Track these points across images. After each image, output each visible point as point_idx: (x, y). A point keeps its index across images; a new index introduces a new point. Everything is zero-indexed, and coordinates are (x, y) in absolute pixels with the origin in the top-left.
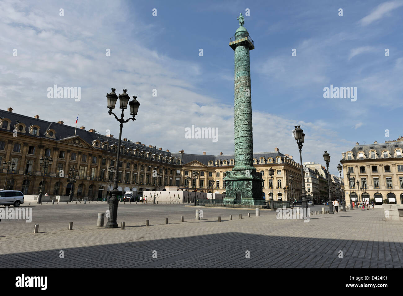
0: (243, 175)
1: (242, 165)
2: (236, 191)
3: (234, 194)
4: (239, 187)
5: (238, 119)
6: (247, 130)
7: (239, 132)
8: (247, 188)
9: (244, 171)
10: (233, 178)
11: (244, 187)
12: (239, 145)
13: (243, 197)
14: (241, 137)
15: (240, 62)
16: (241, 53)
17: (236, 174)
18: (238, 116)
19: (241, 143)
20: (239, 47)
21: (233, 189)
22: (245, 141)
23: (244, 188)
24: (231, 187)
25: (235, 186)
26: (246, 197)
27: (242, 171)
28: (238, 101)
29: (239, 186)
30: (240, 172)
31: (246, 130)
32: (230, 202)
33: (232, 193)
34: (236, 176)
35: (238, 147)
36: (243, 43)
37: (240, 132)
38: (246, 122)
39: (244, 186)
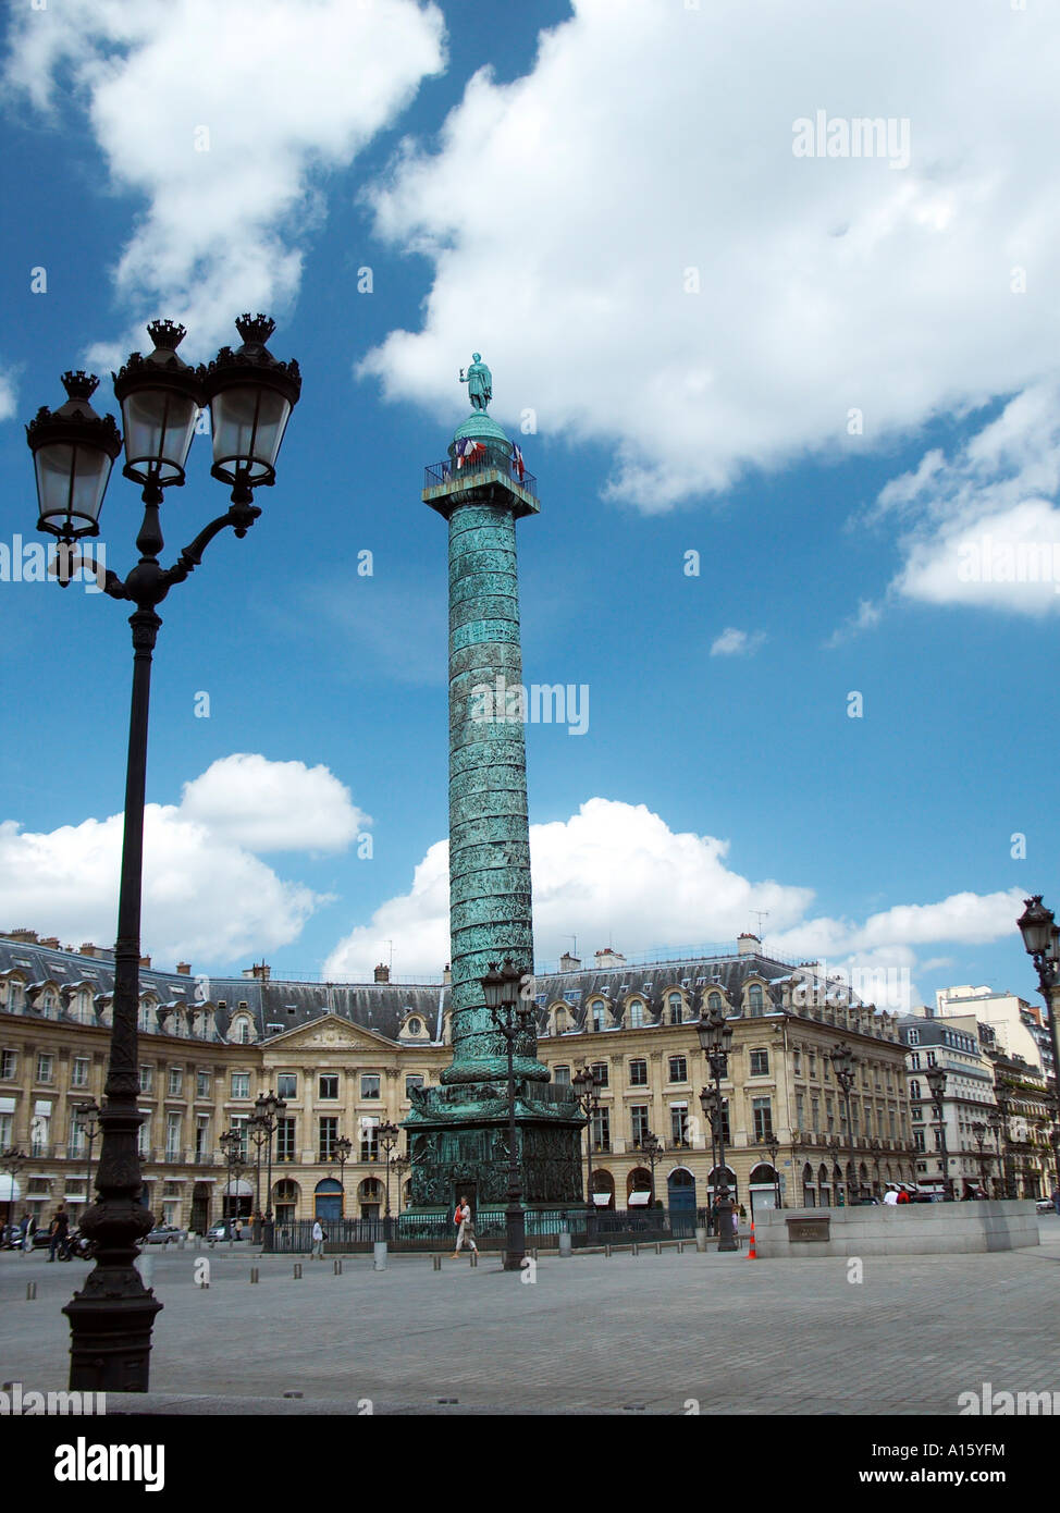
0: (481, 1104)
1: (482, 1057)
2: (452, 1176)
3: (447, 1191)
4: (468, 1158)
5: (462, 845)
6: (502, 896)
7: (467, 905)
8: (503, 1159)
9: (487, 1084)
10: (438, 1117)
11: (488, 1156)
12: (469, 962)
13: (482, 1203)
14: (476, 926)
15: (468, 579)
16: (476, 538)
17: (455, 1100)
18: (463, 831)
19: (477, 956)
20: (465, 509)
21: (439, 1168)
22: (495, 946)
23: (487, 1163)
24: (435, 1161)
25: (448, 1155)
26: (499, 1202)
27: (480, 1086)
28: (461, 759)
29: (469, 1153)
30: (473, 1088)
31: (497, 896)
32: (427, 1226)
33: (435, 1186)
34: (455, 1110)
35: (465, 973)
36: (480, 494)
37: (472, 905)
38: (500, 856)
39: (487, 1149)
